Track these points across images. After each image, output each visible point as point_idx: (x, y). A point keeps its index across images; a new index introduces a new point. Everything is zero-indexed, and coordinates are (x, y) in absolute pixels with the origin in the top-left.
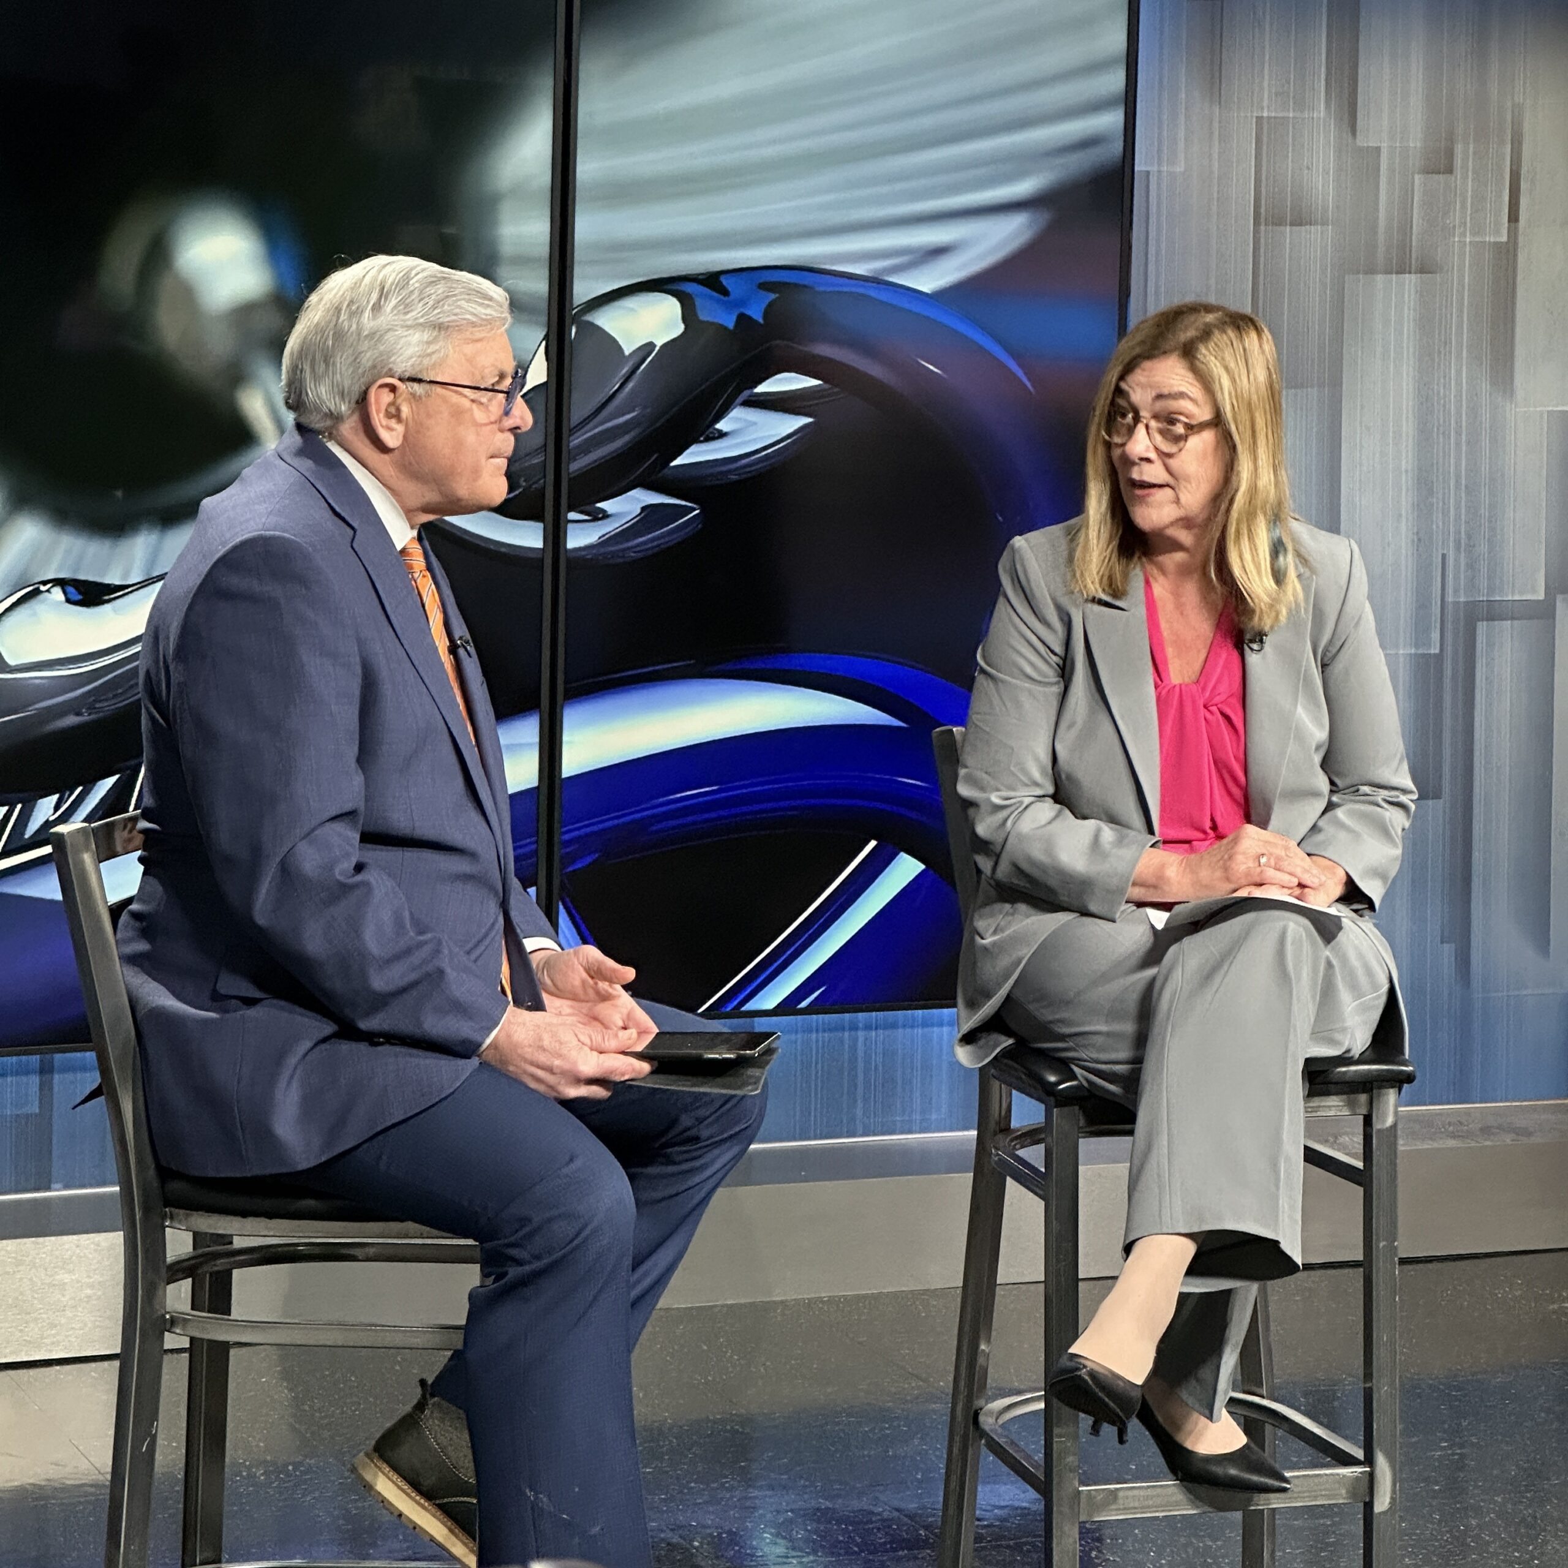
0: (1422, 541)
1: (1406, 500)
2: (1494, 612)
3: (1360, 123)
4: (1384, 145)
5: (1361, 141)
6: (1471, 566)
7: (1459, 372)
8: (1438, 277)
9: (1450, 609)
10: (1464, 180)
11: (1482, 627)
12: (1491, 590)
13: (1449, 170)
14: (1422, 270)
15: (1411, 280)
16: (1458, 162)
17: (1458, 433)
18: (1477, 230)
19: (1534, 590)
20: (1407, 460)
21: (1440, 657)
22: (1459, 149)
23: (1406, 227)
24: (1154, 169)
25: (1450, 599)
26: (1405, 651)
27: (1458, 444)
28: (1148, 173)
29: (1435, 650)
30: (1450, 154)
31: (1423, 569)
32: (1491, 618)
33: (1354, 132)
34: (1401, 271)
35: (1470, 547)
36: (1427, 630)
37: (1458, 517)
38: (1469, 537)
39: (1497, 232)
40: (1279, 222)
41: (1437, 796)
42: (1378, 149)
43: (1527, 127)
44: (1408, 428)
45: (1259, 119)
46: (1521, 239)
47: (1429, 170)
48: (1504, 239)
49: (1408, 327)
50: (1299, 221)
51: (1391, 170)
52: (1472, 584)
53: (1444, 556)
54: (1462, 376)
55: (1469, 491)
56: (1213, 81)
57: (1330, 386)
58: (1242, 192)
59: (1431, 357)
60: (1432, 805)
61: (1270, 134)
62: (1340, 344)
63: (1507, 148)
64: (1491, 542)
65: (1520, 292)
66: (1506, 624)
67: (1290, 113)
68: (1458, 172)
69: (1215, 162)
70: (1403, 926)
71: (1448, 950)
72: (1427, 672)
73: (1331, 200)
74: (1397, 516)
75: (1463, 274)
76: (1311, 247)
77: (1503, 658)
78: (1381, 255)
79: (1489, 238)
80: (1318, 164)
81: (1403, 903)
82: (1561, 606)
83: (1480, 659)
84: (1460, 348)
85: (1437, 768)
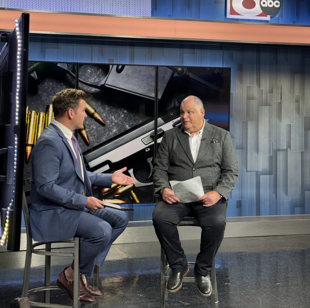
0: (270, 141)
1: (268, 135)
2: (280, 150)
3: (260, 87)
4: (264, 89)
5: (261, 89)
6: (276, 144)
8: (271, 107)
9: (274, 150)
10: (275, 94)
11: (278, 152)
12: (279, 147)
13: (272, 93)
14: (269, 105)
15: (268, 107)
16: (274, 92)
18: (276, 100)
19: (285, 147)
20: (268, 131)
21: (272, 156)
22: (274, 90)
23: (267, 100)
24: (233, 92)
25: (274, 148)
26: (268, 155)
27: (274, 128)
28: (232, 93)
29: (272, 155)
30: (272, 91)
31: (270, 144)
32: (279, 151)
33: (260, 88)
34: (266, 105)
35: (276, 142)
36: (270, 153)
37: (274, 138)
38: (276, 140)
40: (250, 99)
41: (272, 174)
42: (263, 90)
43: (283, 87)
44: (268, 126)
45: (247, 86)
46: (282, 102)
47: (270, 93)
48: (280, 101)
49: (267, 113)
50: (252, 99)
51: (265, 93)
53: (273, 143)
54: (274, 119)
55: (276, 134)
56: (241, 81)
57: (257, 120)
58: (245, 96)
59: (270, 117)
60: (272, 176)
61: (248, 88)
62: (258, 115)
63: (280, 90)
64: (279, 141)
65: (282, 109)
66: (281, 152)
67: (251, 85)
68: (274, 93)
69: (241, 92)
70: (268, 192)
71: (274, 195)
72: (271, 158)
73: (257, 97)
74: (266, 138)
75: (274, 106)
76: (254, 103)
77: (281, 156)
78: (263, 103)
79: (278, 101)
80: (255, 92)
81: (268, 189)
82: (288, 149)
83: (278, 157)
84: (274, 116)
85: (272, 171)
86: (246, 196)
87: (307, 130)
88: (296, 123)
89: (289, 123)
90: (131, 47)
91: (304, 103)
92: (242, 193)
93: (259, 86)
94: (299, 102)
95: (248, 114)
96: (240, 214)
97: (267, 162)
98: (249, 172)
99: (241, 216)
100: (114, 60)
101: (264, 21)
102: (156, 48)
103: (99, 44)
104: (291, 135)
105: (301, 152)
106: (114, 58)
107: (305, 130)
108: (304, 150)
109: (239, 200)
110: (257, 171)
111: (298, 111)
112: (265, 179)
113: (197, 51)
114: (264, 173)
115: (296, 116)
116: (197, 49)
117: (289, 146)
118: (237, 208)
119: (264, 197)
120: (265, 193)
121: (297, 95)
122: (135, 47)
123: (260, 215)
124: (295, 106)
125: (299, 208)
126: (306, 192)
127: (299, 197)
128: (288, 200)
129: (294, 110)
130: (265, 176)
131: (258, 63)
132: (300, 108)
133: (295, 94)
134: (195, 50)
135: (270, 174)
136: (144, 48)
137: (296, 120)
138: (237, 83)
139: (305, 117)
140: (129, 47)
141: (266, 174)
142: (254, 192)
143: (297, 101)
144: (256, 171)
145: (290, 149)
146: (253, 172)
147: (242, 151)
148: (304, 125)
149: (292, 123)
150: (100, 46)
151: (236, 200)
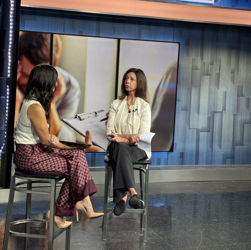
0: (209, 104)
1: (207, 100)
2: (216, 112)
4: (206, 62)
5: (203, 61)
6: (214, 107)
7: (213, 86)
9: (212, 112)
11: (215, 114)
12: (216, 110)
13: (213, 65)
14: (210, 75)
15: (208, 76)
17: (213, 93)
18: (216, 71)
19: (221, 110)
20: (207, 96)
21: (210, 117)
22: (214, 62)
23: (208, 71)
24: (181, 63)
25: (212, 111)
26: (207, 116)
27: (213, 94)
28: (180, 64)
29: (210, 116)
30: (213, 63)
31: (209, 107)
33: (203, 60)
34: (208, 75)
35: (214, 105)
36: (209, 114)
37: (213, 102)
38: (214, 104)
39: (218, 71)
40: (194, 69)
41: (210, 132)
42: (205, 62)
43: (221, 60)
44: (208, 92)
45: (193, 59)
46: (220, 72)
47: (211, 64)
48: (218, 72)
49: (208, 81)
50: (196, 70)
51: (207, 64)
52: (214, 109)
53: (211, 106)
54: (213, 87)
55: (214, 99)
56: (188, 54)
57: (199, 87)
58: (190, 66)
59: (210, 85)
60: (209, 133)
61: (194, 60)
62: (200, 83)
63: (219, 63)
64: (216, 105)
65: (220, 78)
66: (218, 114)
67: (196, 58)
68: (214, 65)
69: (188, 63)
70: (206, 146)
71: (210, 148)
72: (209, 118)
73: (200, 67)
74: (206, 102)
75: (214, 76)
76: (198, 73)
77: (217, 117)
78: (205, 73)
79: (217, 72)
80: (199, 64)
81: (205, 143)
82: (224, 112)
83: (215, 117)
84: (213, 84)
85: (210, 129)
86: (187, 149)
87: (239, 96)
88: (230, 90)
89: (226, 91)
90: (97, 22)
91: (238, 74)
92: (184, 146)
93: (202, 58)
94: (234, 73)
95: (192, 82)
96: (182, 163)
97: (206, 121)
98: (191, 130)
99: (183, 165)
100: (83, 33)
101: (209, 4)
102: (119, 23)
103: (70, 18)
104: (226, 100)
105: (234, 114)
106: (83, 31)
107: (237, 96)
108: (236, 112)
109: (182, 152)
110: (198, 129)
111: (233, 80)
112: (203, 136)
113: (153, 28)
114: (203, 131)
115: (231, 85)
116: (152, 25)
117: (224, 109)
118: (180, 158)
119: (202, 150)
120: (203, 146)
121: (232, 67)
122: (101, 22)
123: (198, 165)
124: (231, 76)
125: (229, 159)
126: (236, 146)
127: (230, 150)
128: (221, 153)
129: (230, 80)
130: (204, 133)
131: (203, 39)
132: (235, 79)
133: (231, 67)
134: (151, 26)
135: (208, 131)
136: (109, 23)
137: (231, 88)
138: (184, 56)
139: (238, 86)
140: (96, 21)
141: (205, 132)
142: (194, 145)
143: (233, 72)
144: (196, 129)
145: (225, 111)
146: (194, 130)
147: (186, 112)
148: (237, 92)
149: (228, 90)
150: (71, 19)
151: (180, 152)
